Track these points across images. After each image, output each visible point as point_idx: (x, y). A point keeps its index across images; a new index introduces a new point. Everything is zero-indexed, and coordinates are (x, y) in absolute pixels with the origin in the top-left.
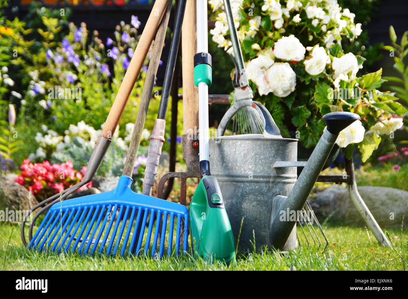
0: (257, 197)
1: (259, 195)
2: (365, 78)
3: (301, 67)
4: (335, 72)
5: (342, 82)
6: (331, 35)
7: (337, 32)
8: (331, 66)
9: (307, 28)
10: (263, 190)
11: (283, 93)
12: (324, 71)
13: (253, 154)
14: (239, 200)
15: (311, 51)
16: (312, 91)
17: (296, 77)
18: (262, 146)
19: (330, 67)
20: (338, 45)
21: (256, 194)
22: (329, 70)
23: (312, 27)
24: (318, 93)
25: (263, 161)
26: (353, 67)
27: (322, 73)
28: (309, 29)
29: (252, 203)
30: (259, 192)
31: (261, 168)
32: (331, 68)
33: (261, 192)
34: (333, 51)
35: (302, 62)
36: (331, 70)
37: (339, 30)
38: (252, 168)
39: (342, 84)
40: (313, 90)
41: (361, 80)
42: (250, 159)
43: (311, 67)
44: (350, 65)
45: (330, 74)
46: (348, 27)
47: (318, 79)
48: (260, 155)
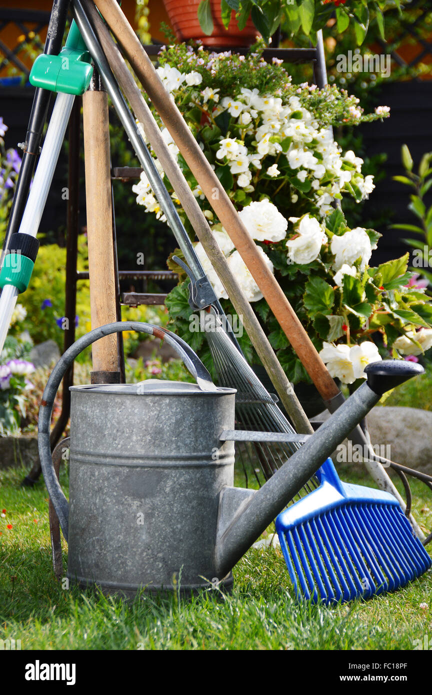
0: (198, 492)
1: (202, 489)
2: (383, 268)
3: (282, 252)
4: (336, 260)
5: (346, 278)
6: (327, 195)
7: (336, 190)
8: (329, 248)
9: (288, 184)
10: (207, 480)
11: (253, 295)
12: (318, 257)
13: (191, 420)
14: (168, 498)
15: (297, 224)
16: (300, 290)
17: (274, 269)
18: (206, 405)
19: (327, 250)
20: (337, 212)
21: (197, 487)
22: (326, 255)
23: (297, 182)
24: (308, 295)
25: (207, 430)
26: (363, 250)
27: (315, 261)
28: (292, 186)
29: (190, 502)
30: (201, 483)
31: (204, 444)
32: (330, 252)
33: (204, 483)
34: (330, 221)
35: (282, 243)
36: (328, 255)
37: (339, 187)
38: (190, 444)
39: (347, 281)
40: (301, 288)
41: (377, 272)
42: (187, 429)
43: (297, 252)
44: (359, 248)
45: (328, 263)
46: (354, 180)
47: (308, 272)
48: (202, 421)
